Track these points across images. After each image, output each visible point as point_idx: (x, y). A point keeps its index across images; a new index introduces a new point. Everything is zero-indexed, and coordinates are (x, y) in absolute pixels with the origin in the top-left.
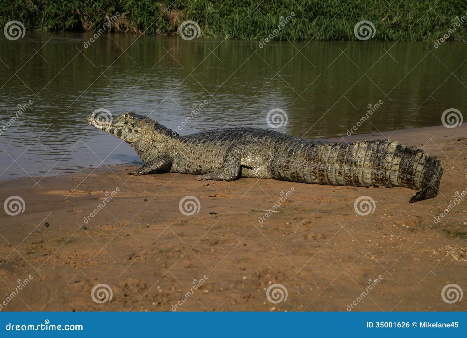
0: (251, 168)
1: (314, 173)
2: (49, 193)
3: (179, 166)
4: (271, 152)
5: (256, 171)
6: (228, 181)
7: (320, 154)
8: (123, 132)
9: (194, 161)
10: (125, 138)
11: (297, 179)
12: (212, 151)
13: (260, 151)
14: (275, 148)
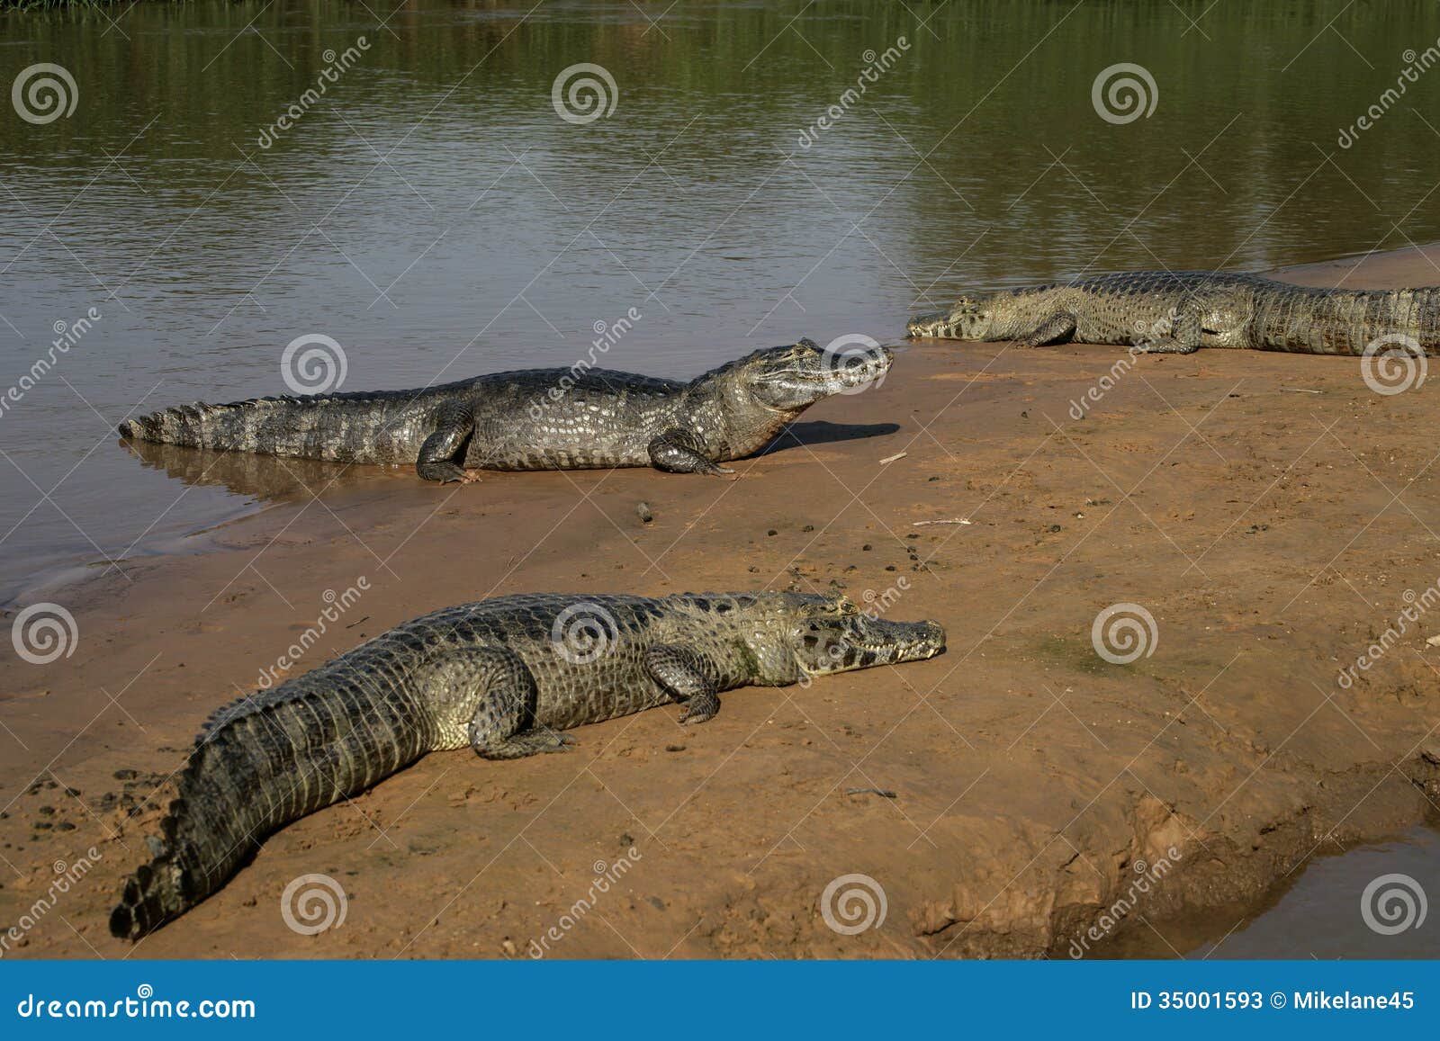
0: (1215, 333)
1: (1328, 338)
2: (933, 377)
3: (1087, 331)
4: (1249, 307)
5: (1224, 337)
6: (1185, 353)
7: (1336, 310)
8: (963, 327)
9: (1116, 324)
10: (968, 335)
11: (1297, 347)
12: (1149, 308)
13: (1232, 305)
14: (1255, 300)
